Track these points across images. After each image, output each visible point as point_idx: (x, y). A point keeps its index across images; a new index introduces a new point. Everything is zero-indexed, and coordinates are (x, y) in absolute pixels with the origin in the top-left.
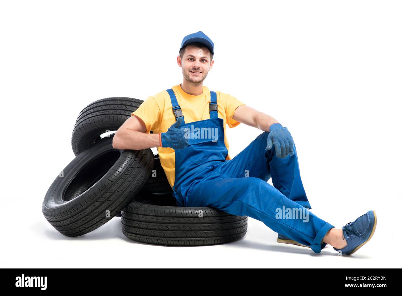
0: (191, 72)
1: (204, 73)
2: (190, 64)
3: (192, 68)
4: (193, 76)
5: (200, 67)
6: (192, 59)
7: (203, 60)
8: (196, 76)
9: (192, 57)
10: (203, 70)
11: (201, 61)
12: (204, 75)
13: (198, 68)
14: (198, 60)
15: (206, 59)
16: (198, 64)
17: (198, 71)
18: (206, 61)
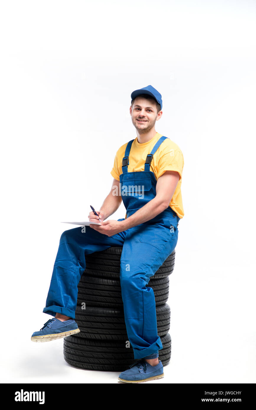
0: (138, 120)
1: (150, 122)
2: (136, 113)
3: (138, 117)
4: (139, 124)
5: (145, 116)
6: (139, 109)
7: (148, 110)
8: (141, 124)
9: (138, 107)
10: (148, 119)
11: (147, 111)
12: (149, 123)
13: (144, 117)
14: (143, 110)
15: (151, 109)
16: (143, 113)
17: (143, 119)
18: (152, 111)
